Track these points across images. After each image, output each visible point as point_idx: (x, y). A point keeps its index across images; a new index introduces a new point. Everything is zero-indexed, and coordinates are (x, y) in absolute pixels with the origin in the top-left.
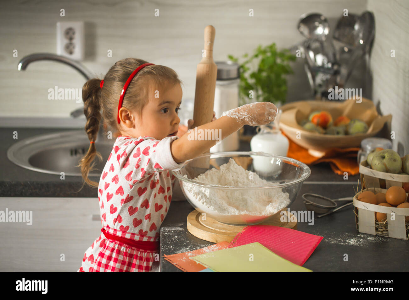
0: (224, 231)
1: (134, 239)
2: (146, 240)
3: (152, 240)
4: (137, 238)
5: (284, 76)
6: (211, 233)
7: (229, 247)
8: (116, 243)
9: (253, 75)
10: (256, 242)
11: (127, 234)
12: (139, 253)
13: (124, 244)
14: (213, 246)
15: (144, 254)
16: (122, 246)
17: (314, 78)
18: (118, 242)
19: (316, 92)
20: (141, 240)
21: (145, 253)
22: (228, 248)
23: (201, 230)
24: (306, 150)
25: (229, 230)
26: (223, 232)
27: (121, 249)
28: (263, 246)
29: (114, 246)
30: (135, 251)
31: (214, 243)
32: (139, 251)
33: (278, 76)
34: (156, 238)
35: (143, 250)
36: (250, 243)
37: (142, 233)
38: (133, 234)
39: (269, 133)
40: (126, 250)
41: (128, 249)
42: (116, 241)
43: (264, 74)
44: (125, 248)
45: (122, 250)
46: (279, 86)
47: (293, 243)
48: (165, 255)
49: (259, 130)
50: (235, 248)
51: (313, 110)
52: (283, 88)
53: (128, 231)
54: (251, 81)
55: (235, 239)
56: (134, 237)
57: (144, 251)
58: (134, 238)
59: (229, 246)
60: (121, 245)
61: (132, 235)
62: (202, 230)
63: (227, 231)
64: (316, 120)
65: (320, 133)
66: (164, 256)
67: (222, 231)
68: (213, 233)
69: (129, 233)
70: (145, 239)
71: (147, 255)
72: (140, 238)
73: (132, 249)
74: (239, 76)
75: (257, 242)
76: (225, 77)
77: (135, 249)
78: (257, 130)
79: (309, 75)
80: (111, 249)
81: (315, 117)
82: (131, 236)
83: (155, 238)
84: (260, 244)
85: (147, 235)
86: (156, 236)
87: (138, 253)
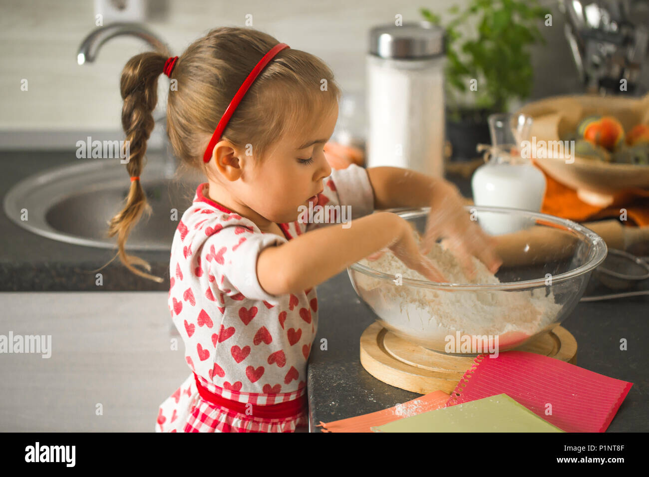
0: (436, 369)
1: (256, 404)
2: (281, 401)
3: (293, 398)
4: (262, 401)
5: (527, 49)
6: (410, 374)
7: (449, 404)
8: (222, 411)
9: (469, 47)
10: (500, 393)
11: (240, 396)
12: (270, 426)
13: (239, 414)
14: (415, 401)
15: (281, 427)
16: (234, 416)
17: (583, 51)
18: (227, 410)
19: (587, 79)
20: (271, 403)
21: (281, 423)
22: (447, 406)
23: (389, 368)
24: (573, 191)
25: (445, 368)
26: (433, 372)
27: (232, 422)
28: (517, 403)
29: (219, 417)
30: (260, 424)
31: (416, 395)
32: (268, 423)
33: (516, 48)
34: (301, 392)
35: (276, 420)
36: (489, 396)
37: (270, 391)
38: (254, 395)
39: (507, 163)
40: (243, 424)
41: (246, 422)
42: (223, 408)
43: (489, 46)
44: (241, 421)
45: (233, 425)
46: (518, 67)
47: (574, 396)
48: (321, 422)
49: (490, 157)
50: (461, 405)
51: (586, 115)
52: (526, 72)
53: (241, 391)
54: (465, 58)
55: (460, 385)
56: (256, 399)
57: (280, 421)
58: (256, 401)
59: (448, 401)
60: (231, 415)
61: (252, 397)
62: (393, 367)
63: (442, 370)
64: (592, 135)
65: (604, 160)
66: (320, 425)
67: (431, 369)
68: (414, 375)
69: (244, 393)
70: (279, 400)
71: (285, 427)
72: (267, 400)
73: (254, 421)
74: (445, 50)
75: (504, 394)
76: (417, 52)
77: (261, 420)
78: (486, 157)
79: (574, 47)
80: (212, 422)
81: (590, 128)
82: (249, 398)
83: (298, 393)
84: (512, 399)
85: (281, 392)
86: (299, 387)
87: (267, 428)
